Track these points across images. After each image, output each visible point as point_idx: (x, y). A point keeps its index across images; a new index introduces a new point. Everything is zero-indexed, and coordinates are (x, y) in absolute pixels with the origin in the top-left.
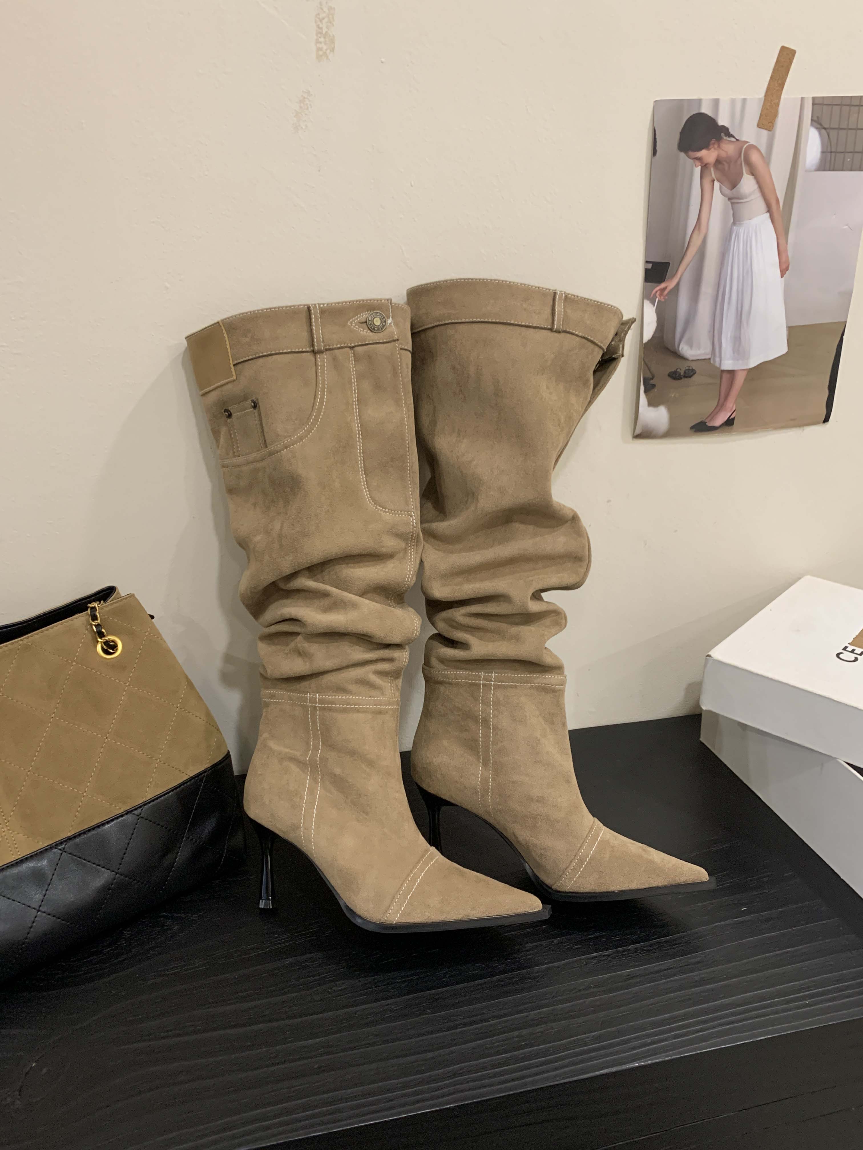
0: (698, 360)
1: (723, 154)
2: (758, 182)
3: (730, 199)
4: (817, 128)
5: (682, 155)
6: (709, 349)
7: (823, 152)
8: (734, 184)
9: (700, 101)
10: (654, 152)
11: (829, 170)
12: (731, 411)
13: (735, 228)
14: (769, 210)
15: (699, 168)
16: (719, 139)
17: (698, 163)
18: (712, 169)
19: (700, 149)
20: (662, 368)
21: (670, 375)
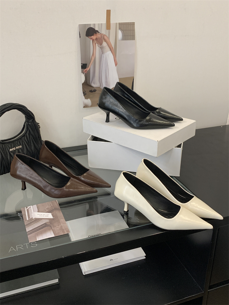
0: (97, 87)
1: (98, 37)
2: (107, 43)
3: (100, 48)
4: (120, 30)
5: (87, 37)
6: (99, 85)
7: (122, 36)
8: (101, 44)
9: (90, 24)
10: (80, 37)
11: (125, 40)
13: (103, 55)
14: (111, 50)
15: (92, 40)
16: (96, 33)
17: (91, 39)
18: (95, 41)
19: (91, 36)
20: (88, 90)
21: (90, 91)
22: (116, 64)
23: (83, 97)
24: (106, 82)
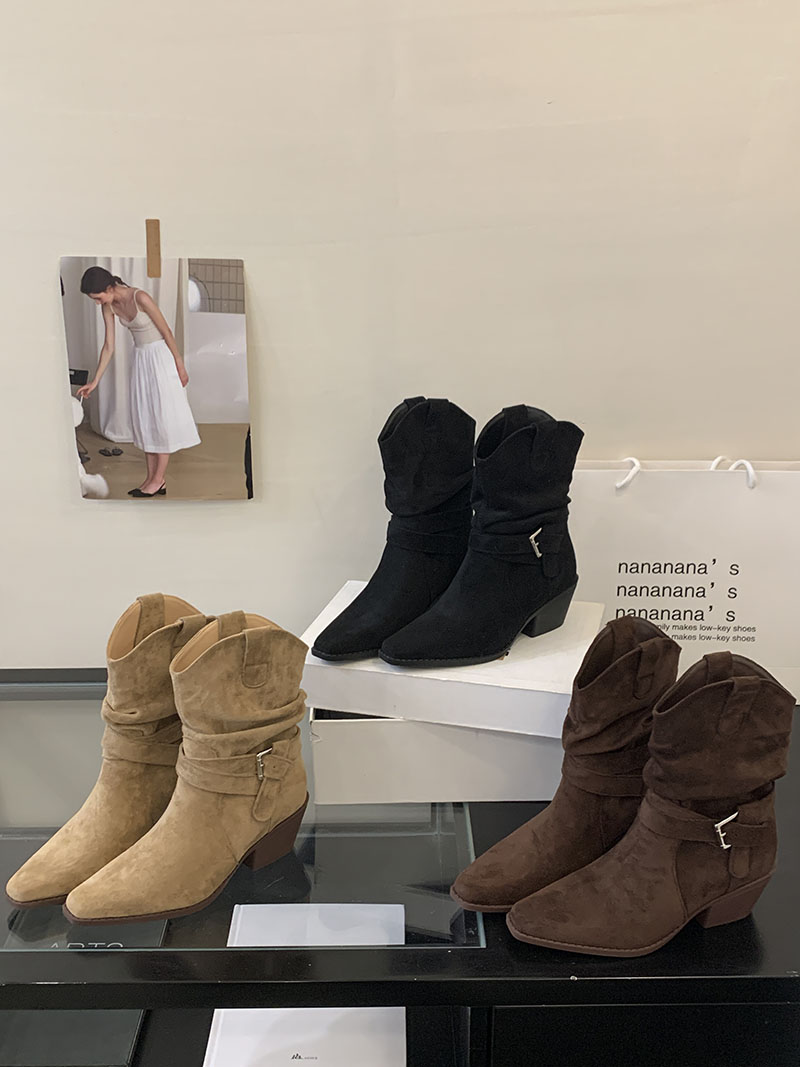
0: (123, 443)
2: (150, 317)
3: (129, 328)
4: (195, 281)
5: (85, 295)
6: (131, 435)
7: (202, 299)
8: (131, 319)
9: (95, 258)
10: (63, 293)
11: (210, 311)
12: (161, 483)
13: (137, 349)
14: (164, 337)
15: (101, 305)
16: (114, 286)
17: (98, 301)
18: (111, 307)
19: (99, 292)
20: (94, 447)
21: (100, 452)
22: (184, 379)
23: (81, 466)
24: (155, 431)
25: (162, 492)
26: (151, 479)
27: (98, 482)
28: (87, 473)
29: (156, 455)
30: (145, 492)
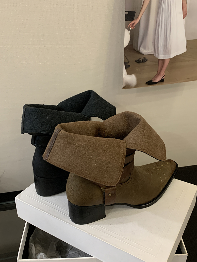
0: (148, 55)
6: (153, 50)
12: (163, 76)
20: (133, 58)
21: (136, 61)
22: (185, 14)
23: (125, 72)
24: (165, 46)
25: (162, 81)
26: (158, 74)
27: (131, 79)
28: (128, 74)
29: (163, 60)
30: (154, 82)
